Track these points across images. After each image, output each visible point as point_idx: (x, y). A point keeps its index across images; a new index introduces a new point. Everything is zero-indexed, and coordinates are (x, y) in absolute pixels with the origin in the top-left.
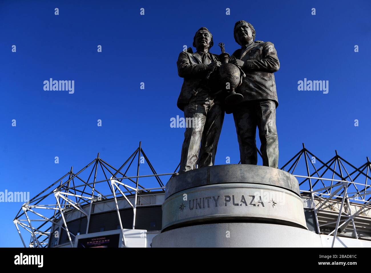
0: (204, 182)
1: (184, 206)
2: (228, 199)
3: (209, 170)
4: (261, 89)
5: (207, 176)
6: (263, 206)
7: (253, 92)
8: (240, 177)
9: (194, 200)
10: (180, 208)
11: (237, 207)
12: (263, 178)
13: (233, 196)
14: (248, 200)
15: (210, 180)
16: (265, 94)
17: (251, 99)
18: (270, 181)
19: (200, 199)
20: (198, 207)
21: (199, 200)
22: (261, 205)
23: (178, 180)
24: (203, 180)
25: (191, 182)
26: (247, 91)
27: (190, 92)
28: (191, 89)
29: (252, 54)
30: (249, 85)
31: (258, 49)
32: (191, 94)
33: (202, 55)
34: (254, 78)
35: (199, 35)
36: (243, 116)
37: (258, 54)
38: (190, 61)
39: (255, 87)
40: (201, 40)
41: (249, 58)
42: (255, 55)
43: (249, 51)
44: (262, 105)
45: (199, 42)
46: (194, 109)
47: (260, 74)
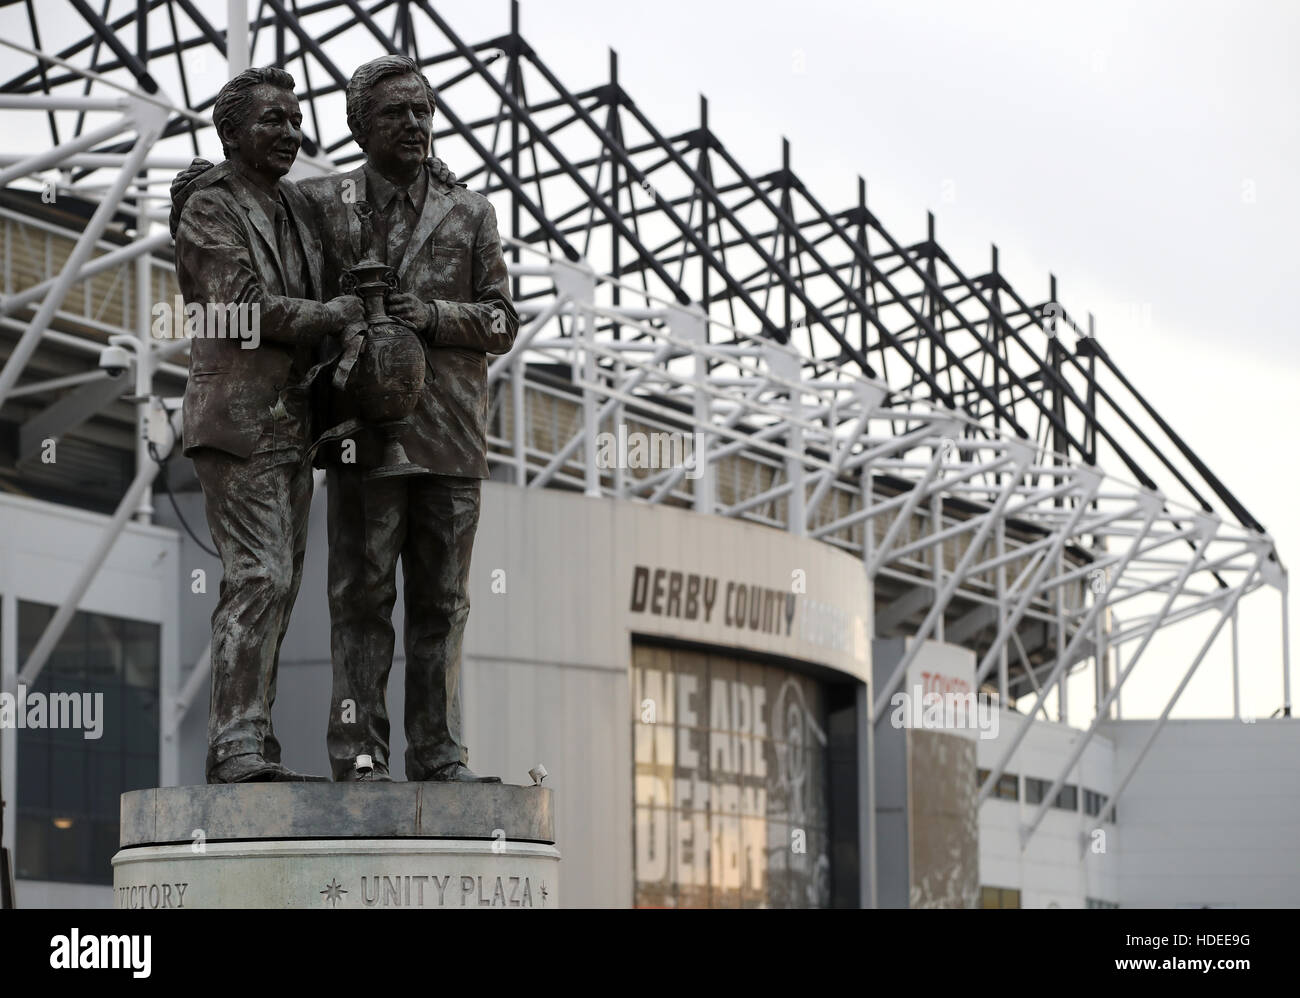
0: (404, 827)
1: (341, 888)
2: (467, 885)
3: (420, 794)
4: (460, 430)
5: (413, 810)
6: (531, 904)
7: (436, 442)
8: (493, 823)
9: (377, 878)
10: (322, 893)
12: (531, 822)
13: (480, 878)
14: (507, 889)
15: (424, 825)
16: (471, 458)
18: (539, 831)
19: (398, 878)
20: (391, 901)
21: (393, 881)
23: (306, 801)
24: (403, 821)
25: (360, 818)
26: (419, 430)
27: (258, 414)
28: (260, 397)
29: (439, 260)
30: (428, 408)
31: (460, 245)
32: (261, 421)
33: (273, 218)
34: (443, 379)
35: (273, 116)
36: (384, 520)
37: (460, 269)
38: (251, 254)
39: (443, 418)
40: (278, 141)
41: (432, 280)
42: (450, 269)
43: (429, 241)
44: (456, 499)
45: (269, 151)
46: (270, 489)
47: (462, 362)
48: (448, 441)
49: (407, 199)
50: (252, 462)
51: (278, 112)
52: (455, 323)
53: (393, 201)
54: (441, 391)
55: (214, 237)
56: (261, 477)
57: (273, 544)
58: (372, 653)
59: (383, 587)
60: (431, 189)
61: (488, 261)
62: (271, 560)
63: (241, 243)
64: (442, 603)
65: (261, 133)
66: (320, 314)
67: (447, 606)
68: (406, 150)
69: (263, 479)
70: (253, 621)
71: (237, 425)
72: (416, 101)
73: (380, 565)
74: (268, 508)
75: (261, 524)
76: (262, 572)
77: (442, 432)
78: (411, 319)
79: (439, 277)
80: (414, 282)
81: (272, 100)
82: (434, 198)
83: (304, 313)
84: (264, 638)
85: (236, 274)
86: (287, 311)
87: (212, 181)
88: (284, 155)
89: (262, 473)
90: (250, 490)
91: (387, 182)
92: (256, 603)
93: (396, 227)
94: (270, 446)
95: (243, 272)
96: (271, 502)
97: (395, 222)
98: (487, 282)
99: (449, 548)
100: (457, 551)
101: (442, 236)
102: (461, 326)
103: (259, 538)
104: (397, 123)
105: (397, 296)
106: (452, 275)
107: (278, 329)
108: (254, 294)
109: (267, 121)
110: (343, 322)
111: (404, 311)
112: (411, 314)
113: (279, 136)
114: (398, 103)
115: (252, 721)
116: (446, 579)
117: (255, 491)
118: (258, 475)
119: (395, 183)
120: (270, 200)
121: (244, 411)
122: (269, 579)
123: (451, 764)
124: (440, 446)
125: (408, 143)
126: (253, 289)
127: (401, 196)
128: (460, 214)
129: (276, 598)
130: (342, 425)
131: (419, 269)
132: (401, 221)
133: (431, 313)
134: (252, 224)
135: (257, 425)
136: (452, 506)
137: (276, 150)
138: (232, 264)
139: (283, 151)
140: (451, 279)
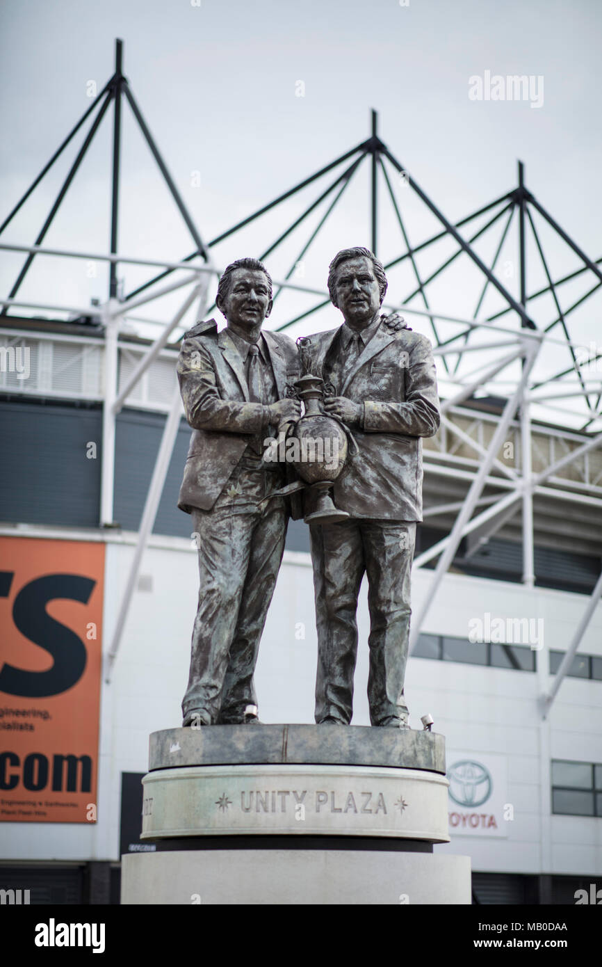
0: (274, 757)
1: (228, 800)
2: (322, 798)
3: (286, 733)
4: (389, 488)
5: (280, 744)
6: (385, 813)
7: (370, 497)
8: (348, 753)
9: (252, 792)
10: (217, 803)
11: (338, 815)
12: (389, 754)
13: (333, 793)
14: (360, 801)
15: (289, 755)
16: (398, 507)
17: (365, 516)
18: (399, 760)
19: (267, 792)
20: (262, 809)
21: (263, 794)
22: (381, 811)
23: (210, 738)
24: (273, 752)
25: (244, 750)
26: (356, 489)
27: (218, 480)
28: (219, 469)
29: (375, 375)
30: (362, 474)
31: (393, 365)
32: (220, 485)
33: (246, 354)
34: (375, 454)
35: (242, 287)
36: (338, 552)
37: (392, 381)
38: (217, 377)
39: (376, 481)
40: (246, 303)
41: (369, 389)
42: (383, 381)
43: (369, 362)
44: (386, 535)
45: (240, 310)
46: (227, 530)
47: (391, 443)
48: (379, 496)
49: (360, 340)
50: (215, 513)
51: (245, 284)
52: (378, 415)
53: (351, 341)
54: (373, 462)
55: (188, 367)
56: (221, 522)
57: (223, 567)
58: (335, 643)
59: (340, 598)
60: (380, 332)
61: (415, 375)
62: (221, 577)
63: (207, 368)
64: (381, 607)
65: (234, 299)
66: (259, 411)
67: (384, 608)
68: (353, 306)
69: (223, 524)
70: (208, 619)
71: (203, 488)
72: (359, 273)
73: (336, 583)
74: (222, 542)
75: (217, 554)
76: (214, 585)
77: (374, 490)
78: (339, 414)
79: (375, 387)
80: (356, 391)
81: (241, 277)
82: (379, 337)
83: (246, 411)
84: (214, 630)
85: (198, 388)
86: (231, 410)
87: (198, 333)
88: (249, 312)
89: (222, 520)
90: (212, 531)
91: (350, 330)
92: (210, 606)
93: (350, 357)
94: (229, 502)
95: (203, 386)
96: (226, 538)
97: (349, 354)
98: (413, 389)
99: (383, 569)
100: (390, 570)
101: (380, 361)
102: (384, 417)
103: (215, 563)
104: (347, 289)
105: (331, 399)
106: (385, 385)
107: (227, 423)
108: (209, 400)
109: (238, 291)
110: (279, 416)
111: (334, 408)
112: (338, 410)
113: (246, 300)
114: (347, 275)
115: (203, 687)
116: (382, 590)
117: (215, 532)
118: (218, 521)
119: (354, 330)
120: (245, 343)
121: (208, 479)
122: (218, 590)
123: (388, 717)
124: (372, 499)
125: (354, 301)
126: (209, 397)
127: (356, 337)
128: (397, 346)
129: (222, 603)
130: (288, 486)
131: (361, 383)
132: (353, 352)
133: (361, 409)
134: (224, 358)
135: (217, 487)
136: (383, 540)
137: (244, 309)
138: (196, 383)
139: (250, 309)
140: (384, 388)
